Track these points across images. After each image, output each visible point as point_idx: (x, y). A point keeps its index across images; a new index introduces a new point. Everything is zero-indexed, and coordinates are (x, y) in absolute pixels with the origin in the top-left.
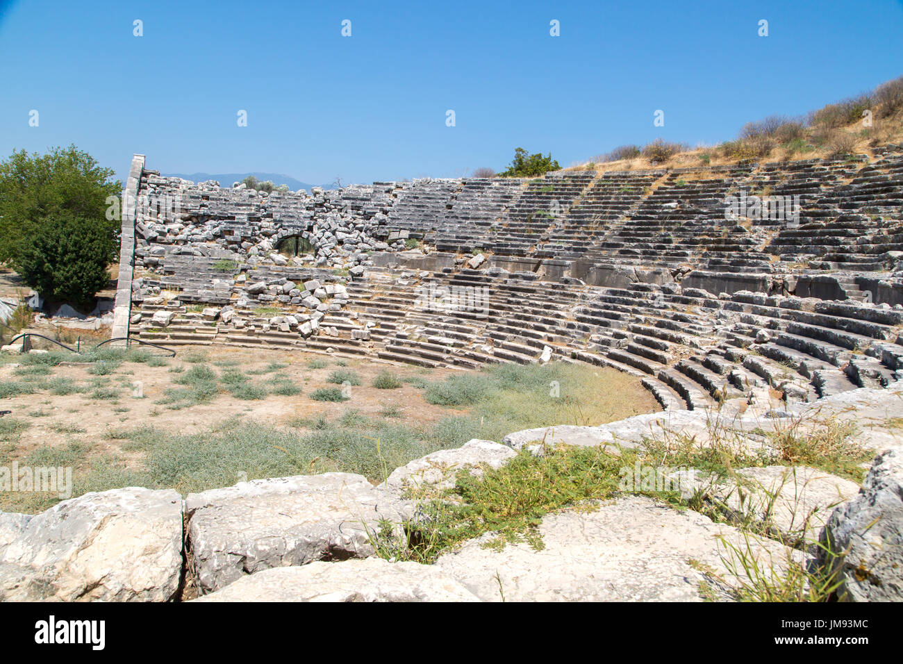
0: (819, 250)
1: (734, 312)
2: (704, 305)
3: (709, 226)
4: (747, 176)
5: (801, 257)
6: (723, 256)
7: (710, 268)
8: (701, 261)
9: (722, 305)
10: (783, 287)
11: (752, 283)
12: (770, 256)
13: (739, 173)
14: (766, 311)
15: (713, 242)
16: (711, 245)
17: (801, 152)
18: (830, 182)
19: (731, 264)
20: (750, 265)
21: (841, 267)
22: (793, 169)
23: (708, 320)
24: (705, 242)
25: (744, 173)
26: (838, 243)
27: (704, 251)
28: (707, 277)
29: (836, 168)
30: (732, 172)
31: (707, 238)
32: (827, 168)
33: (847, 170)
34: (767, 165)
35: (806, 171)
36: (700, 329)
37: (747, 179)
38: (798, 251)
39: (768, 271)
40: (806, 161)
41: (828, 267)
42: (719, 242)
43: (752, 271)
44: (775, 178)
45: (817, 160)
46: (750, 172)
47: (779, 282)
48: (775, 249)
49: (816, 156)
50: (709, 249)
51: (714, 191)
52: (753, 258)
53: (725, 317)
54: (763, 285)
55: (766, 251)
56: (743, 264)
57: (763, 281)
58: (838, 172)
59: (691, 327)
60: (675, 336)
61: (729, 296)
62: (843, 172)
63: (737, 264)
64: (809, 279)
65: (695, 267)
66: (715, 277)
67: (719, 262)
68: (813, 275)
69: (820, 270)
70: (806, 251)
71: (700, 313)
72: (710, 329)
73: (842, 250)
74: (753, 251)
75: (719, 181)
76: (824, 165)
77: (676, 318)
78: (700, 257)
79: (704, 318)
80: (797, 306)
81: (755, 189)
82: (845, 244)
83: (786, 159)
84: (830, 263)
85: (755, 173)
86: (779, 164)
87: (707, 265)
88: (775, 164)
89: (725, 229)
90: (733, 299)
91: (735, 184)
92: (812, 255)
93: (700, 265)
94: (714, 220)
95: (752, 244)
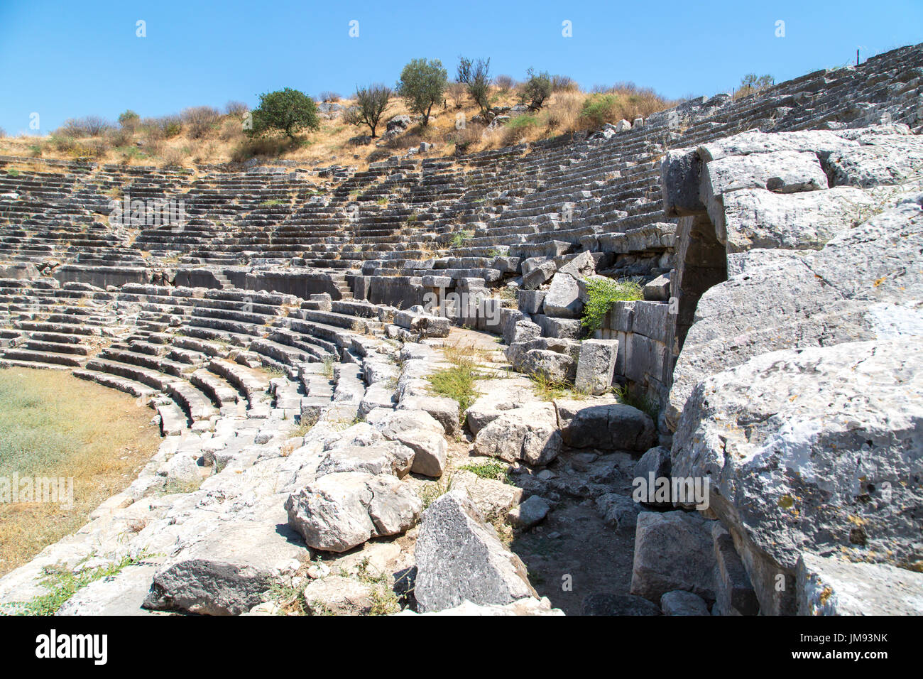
0: (183, 247)
1: (132, 303)
2: (95, 298)
3: (65, 221)
4: (89, 174)
5: (170, 253)
6: (93, 251)
7: (81, 262)
8: (68, 255)
9: (115, 297)
10: (164, 278)
11: (133, 276)
12: (138, 251)
13: (79, 170)
14: (164, 300)
15: (76, 237)
16: (76, 240)
17: (137, 158)
18: (172, 189)
19: (103, 259)
20: (124, 259)
21: (207, 262)
22: (132, 173)
23: (107, 311)
24: (65, 236)
25: (85, 171)
26: (196, 242)
27: (69, 246)
28: (82, 271)
29: (173, 177)
30: (71, 167)
31: (64, 232)
32: (164, 176)
33: (182, 180)
34: (105, 165)
35: (145, 176)
36: (105, 320)
37: (90, 177)
38: (166, 248)
39: (143, 265)
40: (143, 168)
41: (198, 262)
42: (82, 237)
43: (128, 265)
44: (118, 180)
45: (154, 168)
46: (91, 170)
47: (160, 274)
48: (144, 245)
49: (152, 164)
50: (73, 243)
51: (59, 185)
52: (124, 253)
53: (124, 307)
54: (144, 277)
55: (134, 247)
56: (117, 258)
57: (144, 274)
58: (175, 182)
59: (92, 319)
60: (82, 329)
61: (116, 288)
62: (179, 182)
63: (111, 258)
64: (187, 272)
65: (63, 261)
66: (92, 271)
67: (91, 257)
68: (190, 268)
69: (191, 265)
70: (173, 248)
71: (95, 305)
72: (114, 319)
73: (203, 249)
74: (122, 247)
75: (60, 176)
76: (161, 173)
77: (70, 311)
78: (65, 251)
79: (101, 310)
80: (191, 295)
81: (102, 188)
82: (203, 243)
83: (124, 163)
84: (199, 259)
85: (95, 171)
86: (118, 167)
87: (77, 260)
88: (115, 166)
89: (83, 225)
90: (123, 291)
91: (79, 181)
92: (178, 252)
93: (69, 259)
94: (70, 215)
95: (118, 240)
